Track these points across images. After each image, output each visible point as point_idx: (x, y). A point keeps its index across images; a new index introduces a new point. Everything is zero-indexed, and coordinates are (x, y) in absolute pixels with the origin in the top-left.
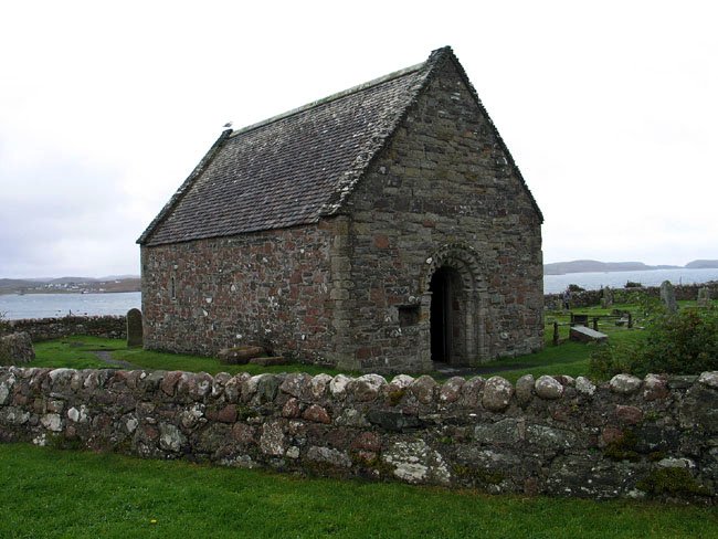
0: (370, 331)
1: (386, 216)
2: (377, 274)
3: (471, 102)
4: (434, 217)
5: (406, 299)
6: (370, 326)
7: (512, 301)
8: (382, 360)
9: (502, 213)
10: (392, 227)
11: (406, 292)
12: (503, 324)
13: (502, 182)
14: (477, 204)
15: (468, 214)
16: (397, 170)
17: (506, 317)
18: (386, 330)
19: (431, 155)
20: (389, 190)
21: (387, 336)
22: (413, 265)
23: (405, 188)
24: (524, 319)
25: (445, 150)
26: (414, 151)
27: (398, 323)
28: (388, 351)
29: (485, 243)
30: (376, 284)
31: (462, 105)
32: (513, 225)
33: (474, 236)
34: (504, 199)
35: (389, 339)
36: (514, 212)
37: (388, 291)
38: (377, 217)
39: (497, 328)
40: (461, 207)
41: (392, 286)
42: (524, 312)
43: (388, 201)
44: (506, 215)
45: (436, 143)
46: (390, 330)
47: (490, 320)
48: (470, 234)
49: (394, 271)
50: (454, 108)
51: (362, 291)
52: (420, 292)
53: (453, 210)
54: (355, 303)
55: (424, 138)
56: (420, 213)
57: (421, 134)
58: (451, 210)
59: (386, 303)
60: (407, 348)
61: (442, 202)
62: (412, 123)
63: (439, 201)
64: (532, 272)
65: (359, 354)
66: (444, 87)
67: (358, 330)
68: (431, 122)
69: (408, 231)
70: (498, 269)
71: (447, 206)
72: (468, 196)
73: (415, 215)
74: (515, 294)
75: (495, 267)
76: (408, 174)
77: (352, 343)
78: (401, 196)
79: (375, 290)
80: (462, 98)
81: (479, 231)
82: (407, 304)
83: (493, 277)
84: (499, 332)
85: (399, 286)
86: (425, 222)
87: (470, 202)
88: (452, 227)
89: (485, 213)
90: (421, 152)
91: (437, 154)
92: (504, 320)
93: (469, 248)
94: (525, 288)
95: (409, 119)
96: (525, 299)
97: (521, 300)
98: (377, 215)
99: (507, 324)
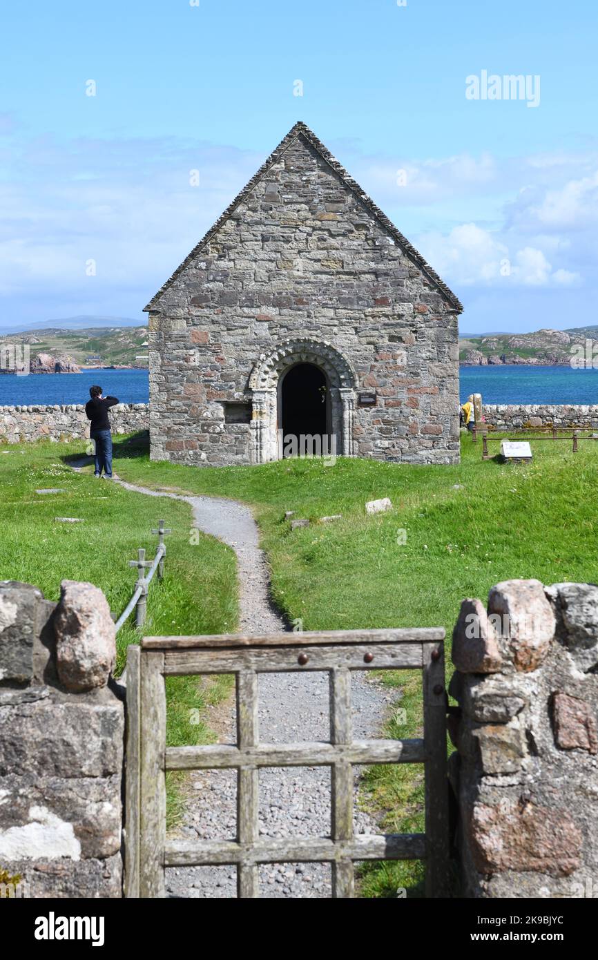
0: (183, 425)
1: (207, 311)
2: (193, 369)
3: (331, 179)
4: (271, 311)
5: (231, 395)
6: (182, 420)
7: (398, 404)
8: (197, 456)
9: (383, 302)
10: (213, 322)
11: (231, 387)
12: (381, 430)
13: (383, 266)
14: (339, 293)
15: (325, 306)
16: (224, 264)
17: (386, 422)
18: (203, 425)
19: (271, 245)
20: (211, 285)
21: (204, 431)
22: (240, 361)
23: (232, 282)
24: (420, 426)
25: (291, 237)
26: (246, 243)
27: (221, 420)
28: (206, 446)
29: (352, 337)
30: (192, 379)
31: (318, 184)
32: (403, 315)
33: (335, 329)
34: (386, 286)
35: (207, 434)
36: (403, 300)
37: (207, 386)
38: (194, 314)
39: (371, 434)
40: (314, 298)
41: (212, 381)
42: (419, 418)
43: (209, 296)
44: (389, 305)
45: (277, 231)
46: (209, 426)
47: (358, 424)
48: (328, 327)
49: (215, 366)
50: (306, 190)
51: (174, 385)
52: (248, 390)
53: (301, 302)
54: (164, 396)
55: (262, 228)
56: (253, 307)
57: (257, 223)
58: (298, 301)
59: (204, 398)
60: (231, 446)
61: (284, 294)
62: (244, 214)
63: (281, 293)
64: (437, 370)
65: (168, 447)
66: (292, 168)
67: (169, 422)
68: (271, 209)
69: (235, 326)
70: (373, 367)
71: (292, 297)
72: (326, 285)
73: (246, 310)
74: (404, 396)
75: (368, 365)
76: (238, 267)
77: (160, 435)
78: (227, 290)
79: (190, 384)
80: (319, 177)
81: (342, 324)
82: (232, 400)
83: (364, 375)
84: (374, 439)
85: (221, 382)
86: (260, 316)
87: (328, 293)
88: (300, 320)
89: (351, 303)
90: (256, 243)
91: (279, 243)
92: (382, 425)
93: (322, 344)
94: (421, 390)
95: (239, 209)
96: (422, 403)
97: (414, 403)
98: (195, 311)
99: (389, 431)
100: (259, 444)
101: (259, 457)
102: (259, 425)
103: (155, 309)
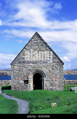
0: (17, 84)
1: (21, 64)
2: (19, 74)
3: (42, 42)
4: (32, 64)
5: (25, 79)
8: (19, 90)
10: (22, 66)
11: (25, 78)
14: (43, 61)
15: (41, 63)
16: (24, 56)
20: (21, 60)
21: (20, 85)
22: (26, 73)
24: (57, 84)
27: (23, 83)
28: (21, 88)
29: (45, 69)
31: (40, 43)
32: (54, 65)
33: (43, 67)
36: (54, 62)
37: (21, 77)
40: (39, 62)
43: (21, 62)
44: (52, 63)
47: (46, 84)
48: (41, 67)
49: (22, 74)
50: (38, 44)
51: (15, 77)
52: (28, 78)
53: (37, 63)
54: (14, 79)
55: (30, 50)
56: (29, 64)
59: (20, 80)
60: (25, 88)
63: (33, 61)
64: (60, 75)
65: (14, 88)
66: (35, 40)
67: (14, 84)
68: (32, 47)
69: (26, 67)
70: (49, 74)
71: (35, 62)
73: (27, 64)
74: (54, 79)
75: (48, 74)
77: (13, 86)
78: (24, 61)
79: (18, 77)
80: (40, 41)
81: (44, 67)
84: (49, 87)
85: (23, 77)
88: (37, 66)
89: (45, 63)
92: (51, 84)
93: (40, 70)
94: (57, 78)
95: (26, 47)
96: (57, 80)
97: (56, 80)
98: (19, 64)
99: (52, 85)
100: (30, 87)
101: (30, 90)
102: (30, 84)
103: (12, 64)
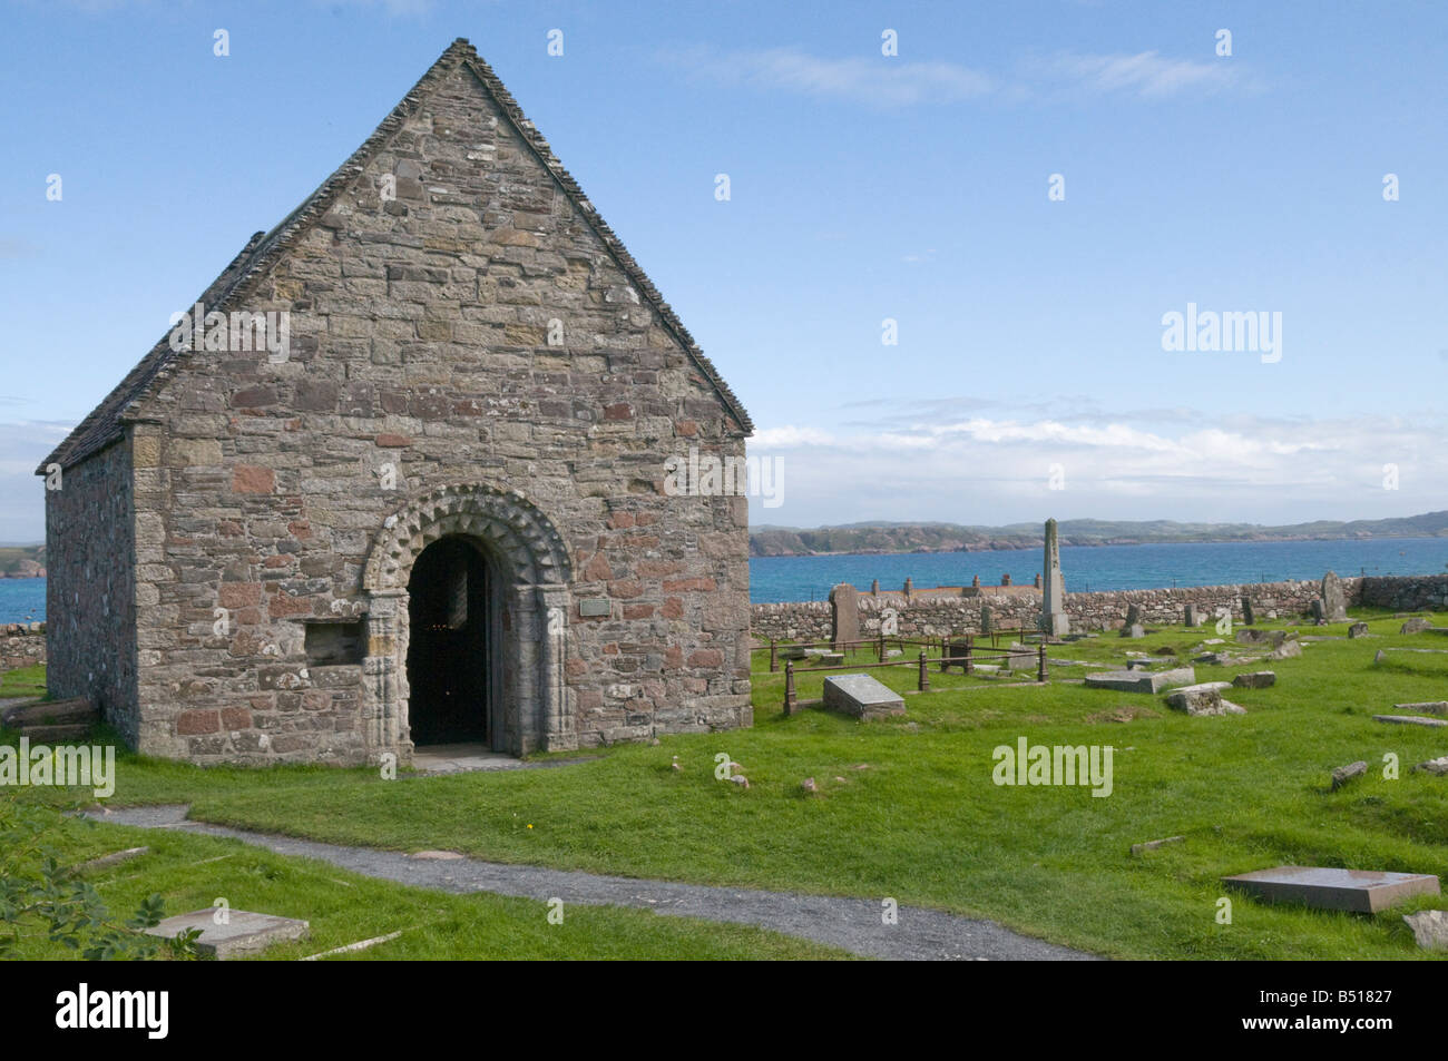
0: (217, 674)
1: (268, 424)
2: (240, 550)
3: (525, 162)
4: (408, 425)
5: (323, 606)
6: (214, 665)
7: (647, 612)
8: (249, 743)
9: (620, 413)
10: (284, 448)
11: (323, 589)
12: (616, 664)
13: (619, 344)
14: (540, 393)
15: (513, 418)
16: (305, 323)
17: (625, 648)
18: (263, 674)
19: (404, 286)
20: (278, 367)
21: (265, 686)
22: (343, 532)
23: (325, 364)
24: (686, 654)
25: (446, 275)
26: (355, 281)
27: (300, 659)
28: (269, 719)
29: (563, 482)
30: (237, 572)
31: (499, 171)
32: (654, 440)
33: (532, 467)
34: (625, 383)
35: (271, 692)
36: (655, 411)
37: (270, 588)
38: (242, 428)
39: (600, 672)
40: (492, 402)
41: (282, 576)
42: (685, 637)
43: (275, 391)
44: (630, 418)
45: (419, 261)
46: (276, 674)
47: (576, 654)
48: (518, 462)
49: (290, 543)
50: (476, 180)
51: (196, 588)
52: (362, 592)
53: (465, 409)
54: (173, 614)
55: (385, 249)
56: (368, 417)
57: (377, 240)
58: (459, 409)
59: (265, 613)
60: (325, 714)
61: (433, 391)
62: (350, 218)
63: (426, 390)
64: (713, 547)
65: (183, 725)
66: (447, 132)
67: (184, 671)
68: (405, 213)
69: (331, 457)
70: (602, 541)
71: (449, 399)
72: (513, 377)
73: (352, 421)
74: (656, 596)
75: (594, 537)
76: (337, 330)
77: (163, 701)
78: (314, 379)
79: (232, 584)
80: (501, 157)
81: (546, 456)
82: (324, 616)
83: (586, 557)
84: (605, 683)
85: (302, 578)
86: (383, 437)
87: (519, 391)
88: (465, 447)
89: (563, 414)
90: (374, 282)
91: (421, 285)
92: (620, 655)
93: (510, 494)
94: (687, 585)
95: (340, 208)
96: (687, 610)
97: (674, 610)
98: (243, 423)
99: (631, 665)
100: (382, 706)
101: (382, 732)
102: (382, 666)
103: (151, 416)
